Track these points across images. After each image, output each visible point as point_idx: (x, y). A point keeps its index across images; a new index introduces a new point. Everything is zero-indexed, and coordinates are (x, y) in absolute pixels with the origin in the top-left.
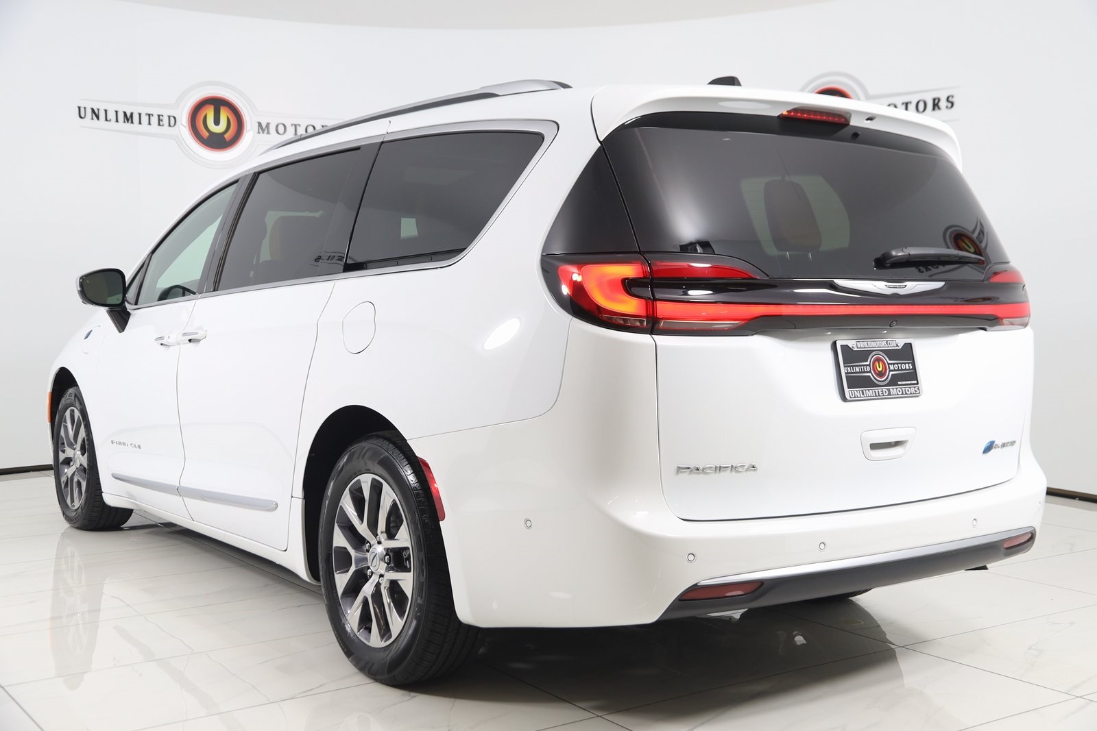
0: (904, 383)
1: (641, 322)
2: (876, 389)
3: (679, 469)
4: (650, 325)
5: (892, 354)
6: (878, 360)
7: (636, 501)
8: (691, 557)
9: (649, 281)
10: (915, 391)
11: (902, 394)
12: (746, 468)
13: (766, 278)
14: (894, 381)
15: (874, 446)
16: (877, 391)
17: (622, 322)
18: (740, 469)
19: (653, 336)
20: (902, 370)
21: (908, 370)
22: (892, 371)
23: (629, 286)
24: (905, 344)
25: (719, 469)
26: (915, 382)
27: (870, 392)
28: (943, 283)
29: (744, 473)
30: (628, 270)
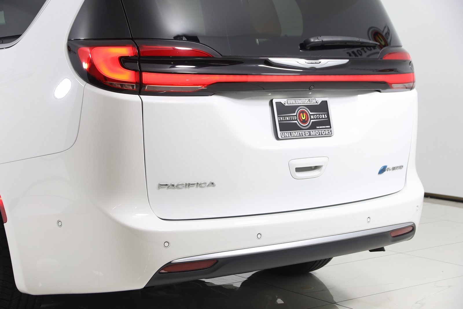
0: (321, 127)
1: (133, 86)
2: (301, 132)
3: (161, 186)
4: (138, 88)
5: (312, 108)
6: (303, 112)
7: (136, 208)
8: (166, 244)
9: (137, 58)
10: (329, 133)
11: (319, 135)
12: (207, 184)
13: (221, 57)
14: (314, 126)
15: (298, 170)
16: (301, 133)
17: (120, 86)
18: (203, 185)
19: (141, 96)
20: (320, 118)
21: (324, 118)
22: (312, 119)
23: (123, 61)
24: (322, 101)
25: (189, 185)
26: (329, 127)
27: (295, 133)
28: (347, 60)
29: (206, 188)
30: (124, 51)
